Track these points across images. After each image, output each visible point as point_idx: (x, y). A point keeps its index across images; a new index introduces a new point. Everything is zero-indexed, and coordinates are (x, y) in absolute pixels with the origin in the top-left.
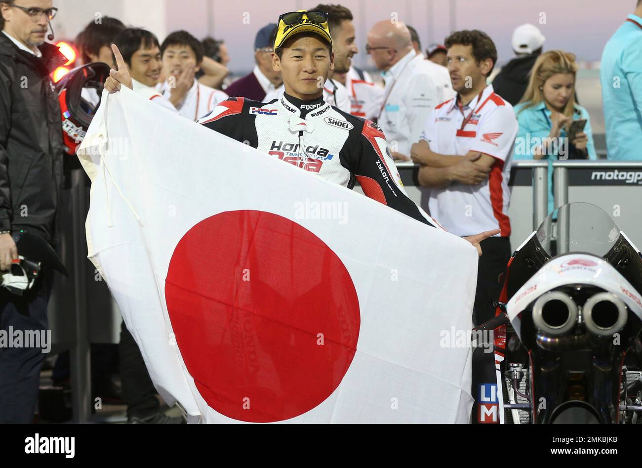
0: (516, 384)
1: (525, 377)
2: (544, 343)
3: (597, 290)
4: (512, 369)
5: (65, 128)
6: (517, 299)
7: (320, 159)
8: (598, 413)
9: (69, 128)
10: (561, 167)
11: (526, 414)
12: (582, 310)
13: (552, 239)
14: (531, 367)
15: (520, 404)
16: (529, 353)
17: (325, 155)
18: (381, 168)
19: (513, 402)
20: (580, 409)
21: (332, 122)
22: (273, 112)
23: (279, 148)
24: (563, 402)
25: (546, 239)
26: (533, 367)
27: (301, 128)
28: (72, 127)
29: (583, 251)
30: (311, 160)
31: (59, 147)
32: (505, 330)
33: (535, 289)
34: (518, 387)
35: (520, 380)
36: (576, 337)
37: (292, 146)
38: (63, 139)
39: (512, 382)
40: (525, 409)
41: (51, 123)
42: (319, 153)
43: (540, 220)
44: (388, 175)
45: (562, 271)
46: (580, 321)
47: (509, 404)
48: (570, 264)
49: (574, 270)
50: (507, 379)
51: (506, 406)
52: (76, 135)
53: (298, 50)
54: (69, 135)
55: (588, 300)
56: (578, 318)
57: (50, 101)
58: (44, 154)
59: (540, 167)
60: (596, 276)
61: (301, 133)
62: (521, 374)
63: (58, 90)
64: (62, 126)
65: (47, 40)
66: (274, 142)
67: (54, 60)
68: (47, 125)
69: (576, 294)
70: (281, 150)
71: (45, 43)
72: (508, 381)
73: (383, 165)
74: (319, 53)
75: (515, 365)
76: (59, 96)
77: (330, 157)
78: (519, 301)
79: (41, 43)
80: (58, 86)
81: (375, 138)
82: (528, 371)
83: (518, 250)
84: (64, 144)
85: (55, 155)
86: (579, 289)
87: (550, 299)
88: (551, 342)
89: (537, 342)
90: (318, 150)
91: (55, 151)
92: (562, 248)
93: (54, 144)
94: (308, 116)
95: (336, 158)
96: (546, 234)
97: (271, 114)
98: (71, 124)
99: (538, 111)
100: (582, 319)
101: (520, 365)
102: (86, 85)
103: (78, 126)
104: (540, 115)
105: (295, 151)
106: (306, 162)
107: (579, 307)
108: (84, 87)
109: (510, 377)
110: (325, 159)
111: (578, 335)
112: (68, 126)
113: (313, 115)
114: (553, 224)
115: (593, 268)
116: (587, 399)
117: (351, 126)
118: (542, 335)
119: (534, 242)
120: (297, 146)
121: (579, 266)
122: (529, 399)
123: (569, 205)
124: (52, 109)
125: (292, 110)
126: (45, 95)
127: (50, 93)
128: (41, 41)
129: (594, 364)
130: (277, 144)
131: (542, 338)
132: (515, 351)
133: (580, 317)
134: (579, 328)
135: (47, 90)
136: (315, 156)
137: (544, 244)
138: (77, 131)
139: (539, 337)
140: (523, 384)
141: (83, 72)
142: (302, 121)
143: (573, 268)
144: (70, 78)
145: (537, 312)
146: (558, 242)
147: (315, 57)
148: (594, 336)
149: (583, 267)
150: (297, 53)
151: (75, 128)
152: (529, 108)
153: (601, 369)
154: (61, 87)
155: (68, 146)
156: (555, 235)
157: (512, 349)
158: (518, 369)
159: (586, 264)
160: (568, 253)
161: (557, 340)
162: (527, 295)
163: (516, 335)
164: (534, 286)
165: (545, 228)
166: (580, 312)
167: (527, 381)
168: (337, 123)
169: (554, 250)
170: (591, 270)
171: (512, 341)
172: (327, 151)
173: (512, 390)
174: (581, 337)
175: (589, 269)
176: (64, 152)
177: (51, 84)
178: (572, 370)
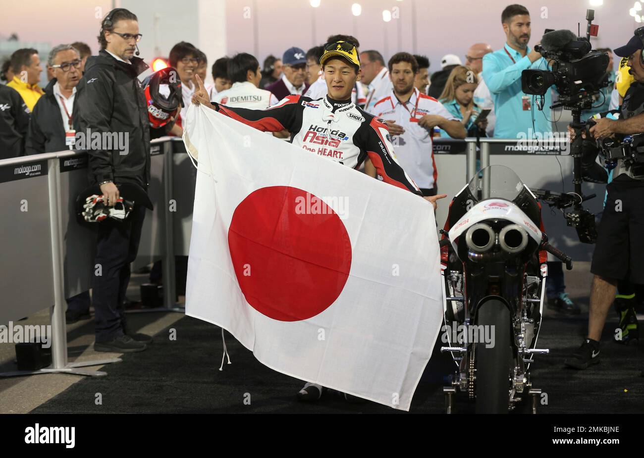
0: (454, 284)
1: (460, 279)
2: (473, 257)
3: (508, 223)
4: (452, 274)
5: (150, 110)
6: (456, 229)
7: (339, 139)
8: (508, 304)
9: (153, 110)
10: (485, 142)
11: (461, 303)
12: (498, 236)
13: (479, 189)
14: (464, 273)
15: (457, 297)
16: (463, 264)
17: (343, 137)
18: (382, 146)
19: (452, 296)
20: (497, 301)
21: (352, 116)
22: (316, 106)
23: (314, 129)
24: (485, 296)
25: (475, 189)
26: (466, 274)
27: (330, 118)
28: (155, 110)
29: (499, 197)
30: (332, 139)
31: (147, 123)
32: (447, 249)
33: (468, 222)
34: (456, 286)
35: (457, 282)
36: (494, 254)
37: (323, 129)
38: (149, 118)
39: (452, 282)
40: (460, 301)
41: (141, 108)
42: (339, 135)
43: (471, 177)
44: (386, 151)
45: (485, 210)
46: (497, 243)
47: (450, 297)
48: (490, 205)
49: (493, 209)
50: (449, 281)
51: (448, 299)
52: (157, 115)
53: (331, 67)
54: (153, 115)
55: (502, 229)
56: (495, 240)
57: (139, 94)
58: (136, 128)
59: (471, 142)
60: (508, 213)
61: (330, 122)
62: (458, 278)
63: (144, 86)
64: (148, 110)
65: (135, 55)
66: (312, 126)
67: (140, 67)
68: (139, 110)
69: (494, 225)
70: (315, 131)
71: (134, 57)
72: (449, 282)
73: (383, 145)
74: (345, 70)
75: (454, 272)
76: (145, 91)
77: (347, 139)
78: (457, 229)
79: (131, 57)
80: (143, 84)
81: (379, 128)
82: (463, 276)
83: (456, 196)
84: (150, 121)
85: (144, 129)
86: (496, 222)
87: (477, 229)
88: (478, 257)
89: (469, 257)
90: (339, 133)
91: (144, 126)
92: (485, 195)
93: (144, 122)
94: (337, 111)
95: (351, 140)
96: (475, 186)
97: (315, 107)
98: (154, 108)
99: (451, 105)
100: (498, 242)
101: (457, 272)
102: (162, 82)
103: (159, 109)
104: (453, 108)
105: (324, 132)
106: (330, 140)
107: (497, 234)
108: (160, 83)
109: (450, 280)
110: (343, 140)
111: (495, 252)
112: (152, 109)
113: (340, 111)
114: (480, 179)
115: (506, 208)
116: (501, 295)
117: (363, 120)
118: (472, 252)
119: (467, 191)
120: (326, 129)
121: (497, 207)
122: (463, 294)
123: (490, 167)
124: (141, 99)
125: (328, 107)
126: (136, 89)
127: (139, 88)
128: (131, 56)
129: (506, 271)
130: (313, 127)
131: (472, 254)
132: (454, 263)
133: (497, 240)
134: (497, 248)
135: (137, 86)
136: (336, 137)
137: (474, 193)
138: (158, 112)
139: (470, 253)
140: (459, 285)
141: (159, 74)
142: (332, 114)
143: (493, 208)
144: (151, 78)
145: (469, 237)
146: (482, 192)
147: (342, 71)
148: (506, 253)
149: (499, 207)
150: (331, 69)
151: (157, 110)
152: (446, 103)
153: (510, 275)
154: (145, 85)
155: (152, 123)
156: (481, 187)
157: (452, 261)
158: (456, 275)
159: (501, 205)
160: (489, 198)
161: (482, 255)
162: (462, 226)
163: (455, 252)
164: (467, 220)
165: (474, 182)
166: (497, 237)
167: (462, 282)
168: (355, 117)
169: (480, 197)
170: (504, 210)
171: (452, 256)
172: (345, 135)
173: (452, 288)
174: (497, 253)
175: (503, 209)
176: (150, 127)
177: (139, 83)
178: (492, 275)
